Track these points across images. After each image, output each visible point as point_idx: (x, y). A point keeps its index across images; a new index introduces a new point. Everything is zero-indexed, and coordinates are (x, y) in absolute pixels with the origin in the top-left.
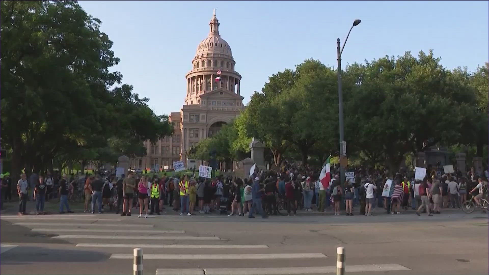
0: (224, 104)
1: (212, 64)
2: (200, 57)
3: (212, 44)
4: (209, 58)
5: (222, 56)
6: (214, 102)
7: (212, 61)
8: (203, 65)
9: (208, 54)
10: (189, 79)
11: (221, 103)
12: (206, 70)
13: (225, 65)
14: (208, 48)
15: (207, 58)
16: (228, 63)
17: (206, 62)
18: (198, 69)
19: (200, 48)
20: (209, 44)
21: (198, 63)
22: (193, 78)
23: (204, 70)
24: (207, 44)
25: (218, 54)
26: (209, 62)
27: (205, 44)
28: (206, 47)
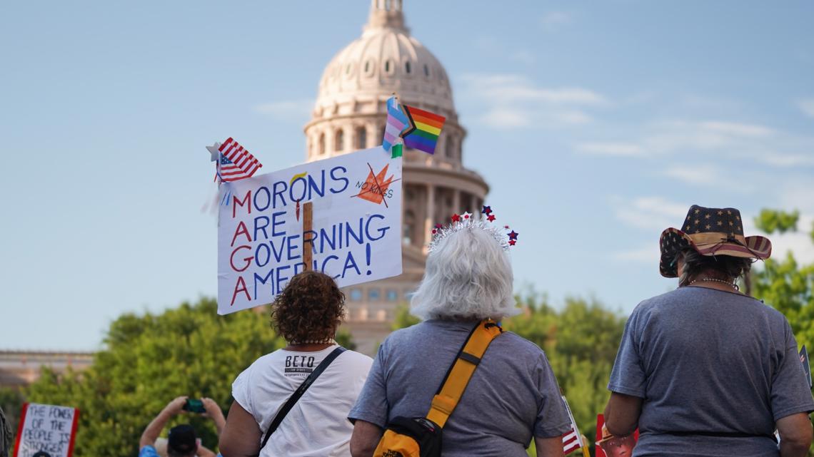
2: (327, 114)
3: (372, 62)
4: (360, 122)
7: (370, 130)
8: (339, 145)
9: (357, 103)
14: (358, 80)
15: (352, 117)
17: (348, 132)
19: (330, 79)
20: (360, 63)
21: (322, 137)
24: (355, 66)
26: (361, 133)
27: (346, 65)
28: (349, 76)
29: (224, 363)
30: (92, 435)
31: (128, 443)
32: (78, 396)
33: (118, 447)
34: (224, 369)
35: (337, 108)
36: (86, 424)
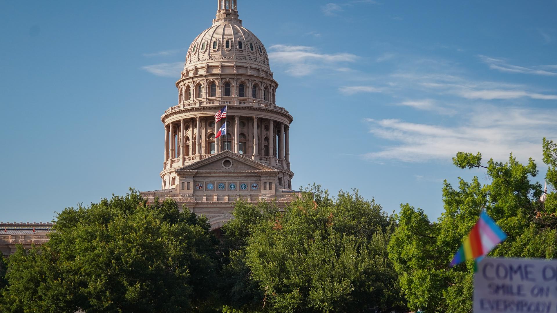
0: (232, 187)
1: (218, 90)
2: (191, 75)
3: (218, 42)
4: (211, 79)
5: (241, 71)
6: (210, 182)
7: (217, 84)
8: (198, 94)
9: (209, 67)
10: (168, 127)
11: (225, 186)
12: (204, 105)
13: (249, 92)
14: (209, 53)
15: (205, 76)
16: (255, 87)
17: (204, 85)
18: (186, 102)
19: (192, 53)
20: (211, 42)
21: (188, 87)
22: (176, 125)
23: (198, 105)
24: (207, 44)
25: (233, 66)
26: (212, 86)
27: (202, 44)
28: (204, 51)
29: (129, 241)
30: (48, 288)
31: (71, 293)
32: (39, 263)
33: (65, 295)
34: (129, 245)
35: (197, 69)
36: (45, 281)
